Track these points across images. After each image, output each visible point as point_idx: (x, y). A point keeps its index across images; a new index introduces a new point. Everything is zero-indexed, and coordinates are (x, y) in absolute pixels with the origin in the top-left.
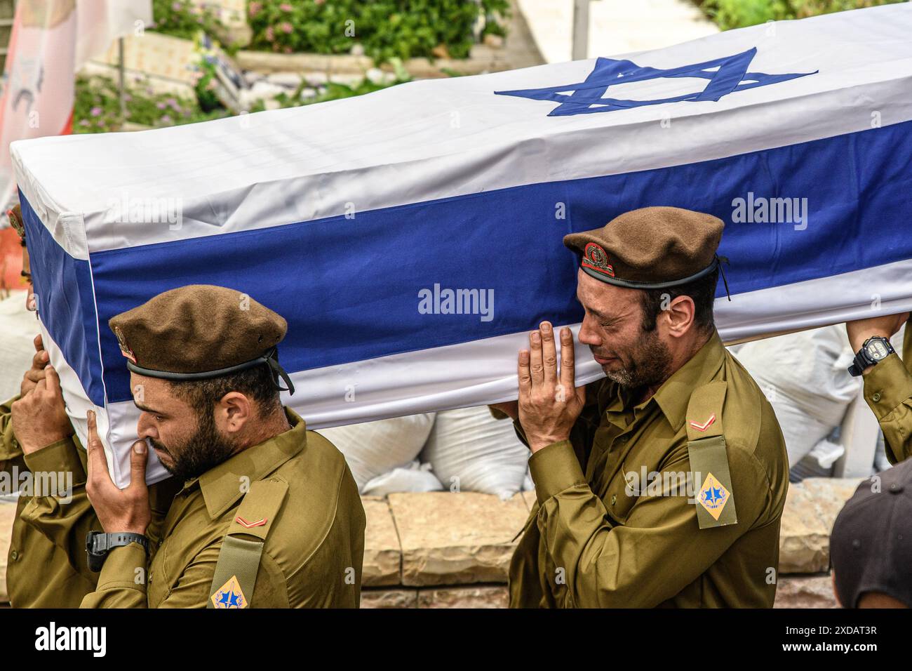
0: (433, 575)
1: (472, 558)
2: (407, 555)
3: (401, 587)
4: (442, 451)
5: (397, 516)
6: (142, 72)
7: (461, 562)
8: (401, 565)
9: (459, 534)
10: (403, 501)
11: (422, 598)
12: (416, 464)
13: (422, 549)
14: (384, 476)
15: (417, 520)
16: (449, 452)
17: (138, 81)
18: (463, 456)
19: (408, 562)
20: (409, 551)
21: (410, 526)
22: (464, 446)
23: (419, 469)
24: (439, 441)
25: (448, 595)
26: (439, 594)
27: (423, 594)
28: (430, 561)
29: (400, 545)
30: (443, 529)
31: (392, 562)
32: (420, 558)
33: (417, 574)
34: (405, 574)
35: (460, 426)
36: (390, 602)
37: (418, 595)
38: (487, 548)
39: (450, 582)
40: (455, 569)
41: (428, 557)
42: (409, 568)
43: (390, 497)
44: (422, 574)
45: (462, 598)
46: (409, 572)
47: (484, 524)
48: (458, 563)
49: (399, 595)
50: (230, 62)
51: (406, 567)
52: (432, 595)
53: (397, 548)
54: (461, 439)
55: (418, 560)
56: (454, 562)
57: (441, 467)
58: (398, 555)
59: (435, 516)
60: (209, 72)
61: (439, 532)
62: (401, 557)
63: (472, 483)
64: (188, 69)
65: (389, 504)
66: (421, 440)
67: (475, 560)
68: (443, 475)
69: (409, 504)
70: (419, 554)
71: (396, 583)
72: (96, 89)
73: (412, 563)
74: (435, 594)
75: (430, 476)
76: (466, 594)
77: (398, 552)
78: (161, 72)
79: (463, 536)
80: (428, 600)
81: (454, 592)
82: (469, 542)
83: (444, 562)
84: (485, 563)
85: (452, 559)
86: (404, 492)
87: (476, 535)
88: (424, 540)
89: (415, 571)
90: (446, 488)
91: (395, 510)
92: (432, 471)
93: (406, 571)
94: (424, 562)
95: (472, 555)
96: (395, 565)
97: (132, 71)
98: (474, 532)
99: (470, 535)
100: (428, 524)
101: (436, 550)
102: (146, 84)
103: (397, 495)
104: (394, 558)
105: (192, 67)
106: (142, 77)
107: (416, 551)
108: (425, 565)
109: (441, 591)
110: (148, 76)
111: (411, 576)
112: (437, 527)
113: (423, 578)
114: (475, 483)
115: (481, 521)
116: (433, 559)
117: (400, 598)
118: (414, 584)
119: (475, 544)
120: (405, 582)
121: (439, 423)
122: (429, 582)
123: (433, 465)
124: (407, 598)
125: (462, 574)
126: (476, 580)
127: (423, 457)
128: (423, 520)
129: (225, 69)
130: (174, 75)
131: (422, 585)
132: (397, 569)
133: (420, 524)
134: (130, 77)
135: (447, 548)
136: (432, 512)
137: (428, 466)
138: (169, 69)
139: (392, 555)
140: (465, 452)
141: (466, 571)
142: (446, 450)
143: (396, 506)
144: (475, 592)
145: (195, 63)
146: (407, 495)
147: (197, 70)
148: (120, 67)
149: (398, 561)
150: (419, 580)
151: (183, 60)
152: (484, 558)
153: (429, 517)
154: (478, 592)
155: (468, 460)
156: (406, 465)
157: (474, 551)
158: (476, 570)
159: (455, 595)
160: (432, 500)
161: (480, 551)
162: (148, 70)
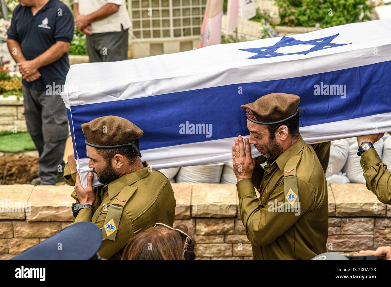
0: (347, 213)
1: (360, 207)
2: (338, 205)
3: (335, 217)
4: (350, 169)
5: (334, 191)
6: (243, 34)
7: (357, 209)
8: (335, 209)
9: (356, 198)
10: (336, 186)
11: (343, 221)
12: (341, 173)
13: (343, 204)
14: (329, 177)
15: (341, 193)
16: (353, 169)
17: (242, 37)
18: (357, 171)
19: (338, 208)
20: (339, 204)
21: (339, 195)
22: (358, 167)
23: (342, 175)
24: (349, 165)
25: (352, 220)
26: (349, 220)
27: (343, 219)
28: (346, 208)
29: (335, 202)
30: (351, 197)
31: (332, 208)
32: (342, 207)
33: (341, 212)
34: (337, 212)
35: (357, 160)
36: (331, 222)
37: (341, 220)
38: (366, 204)
39: (353, 216)
40: (355, 211)
41: (345, 206)
42: (338, 210)
43: (331, 184)
44: (343, 212)
45: (357, 222)
46: (338, 212)
47: (365, 195)
48: (356, 209)
49: (335, 219)
50: (273, 30)
51: (337, 210)
52: (346, 220)
53: (334, 203)
54: (357, 164)
55: (341, 208)
56: (354, 209)
57: (350, 174)
58: (334, 205)
59: (348, 192)
60: (266, 34)
61: (349, 198)
62: (336, 206)
63: (361, 180)
64: (259, 32)
65: (331, 187)
66: (342, 165)
67: (362, 208)
68: (350, 177)
69: (338, 187)
70: (342, 205)
71: (334, 215)
72: (227, 39)
73: (339, 209)
74: (348, 220)
75: (346, 177)
76: (359, 220)
77: (334, 204)
78: (250, 33)
79: (357, 199)
80: (345, 222)
81: (354, 219)
82: (360, 201)
83: (351, 209)
84: (366, 209)
85: (354, 207)
86: (336, 183)
87: (362, 199)
88: (343, 200)
89: (340, 211)
90: (352, 182)
91: (333, 189)
92: (346, 176)
93: (337, 211)
94: (344, 208)
95: (361, 206)
96: (333, 209)
97: (240, 33)
98: (361, 198)
99: (360, 199)
100: (345, 194)
101: (348, 204)
102: (244, 37)
103: (334, 184)
104: (333, 206)
105: (261, 32)
106: (243, 35)
107: (341, 204)
108: (344, 209)
109: (350, 219)
110: (245, 35)
111: (339, 213)
112: (348, 196)
113: (343, 214)
114: (362, 181)
115: (364, 194)
116: (347, 207)
117: (335, 221)
118: (340, 216)
119: (362, 202)
120: (337, 215)
121: (349, 159)
122: (346, 215)
123: (347, 174)
124: (337, 221)
125: (357, 213)
126: (362, 215)
127: (343, 171)
128: (343, 193)
129: (271, 32)
130: (254, 34)
131: (343, 216)
132: (334, 211)
133: (342, 195)
134: (239, 35)
135: (352, 204)
136: (346, 190)
137: (345, 174)
138: (252, 32)
139: (332, 205)
140: (358, 169)
141: (359, 212)
142: (351, 168)
143: (334, 188)
144: (362, 220)
145: (261, 30)
146: (337, 184)
147: (262, 33)
148: (236, 32)
149: (334, 208)
150: (342, 215)
151: (257, 29)
152: (365, 208)
153: (345, 192)
154: (363, 220)
155: (360, 172)
156: (337, 173)
157: (362, 205)
158: (362, 211)
159: (355, 220)
160: (347, 186)
161: (364, 205)
162: (245, 33)
